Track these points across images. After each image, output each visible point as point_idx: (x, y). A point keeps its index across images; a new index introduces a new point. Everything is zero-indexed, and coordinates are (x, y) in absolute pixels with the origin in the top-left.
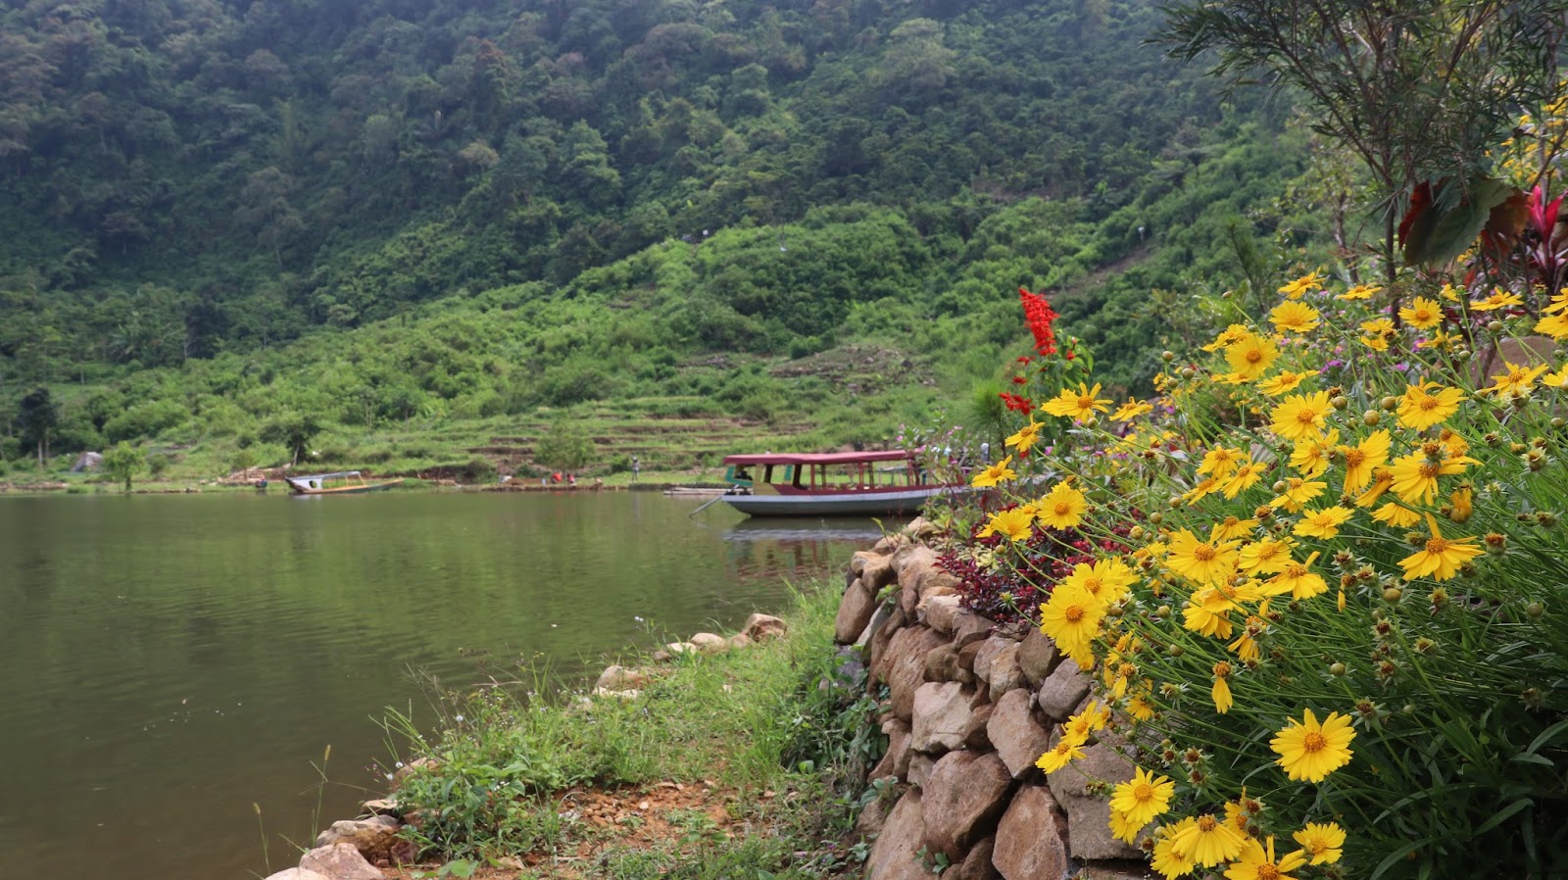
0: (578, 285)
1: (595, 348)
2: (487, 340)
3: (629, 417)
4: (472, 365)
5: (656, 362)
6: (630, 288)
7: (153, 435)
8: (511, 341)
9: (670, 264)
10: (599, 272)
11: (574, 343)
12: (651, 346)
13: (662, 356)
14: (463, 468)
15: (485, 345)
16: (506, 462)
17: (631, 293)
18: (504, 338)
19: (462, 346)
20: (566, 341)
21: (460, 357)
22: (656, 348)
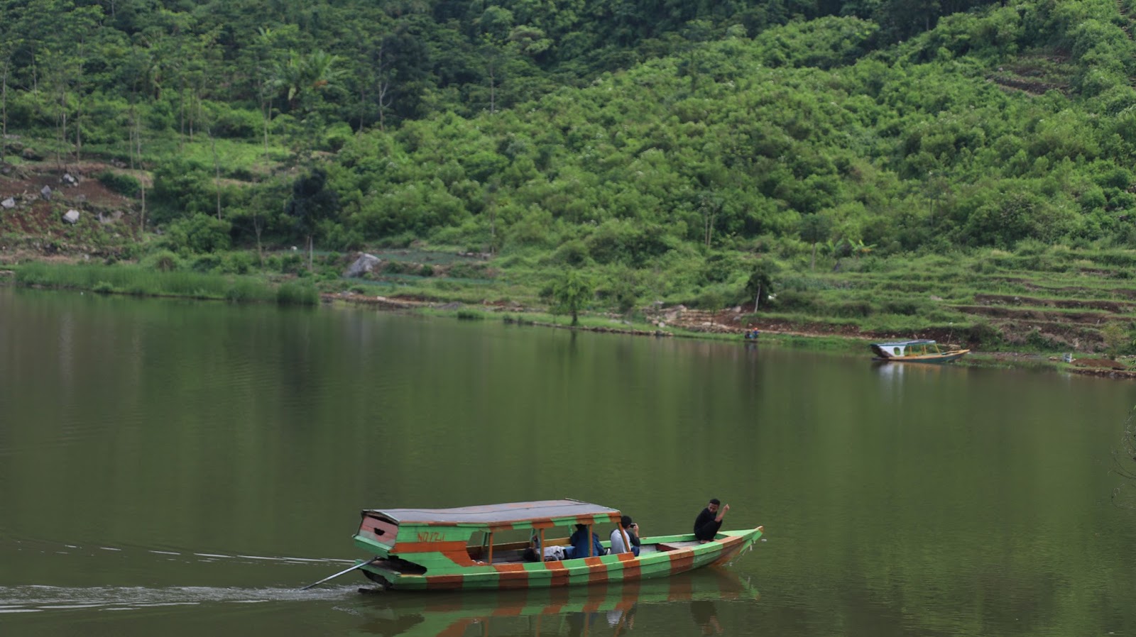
0: (937, 41)
1: (1005, 156)
2: (827, 125)
3: (1124, 276)
4: (823, 164)
5: (1101, 184)
6: (1020, 52)
7: (422, 234)
8: (858, 126)
9: (1094, 25)
10: (970, 22)
11: (964, 141)
12: (1090, 158)
13: (1111, 174)
14: (966, 331)
15: (826, 132)
16: (1012, 327)
17: (1025, 61)
18: (848, 122)
19: (801, 134)
20: (952, 137)
21: (805, 152)
22: (1098, 162)
